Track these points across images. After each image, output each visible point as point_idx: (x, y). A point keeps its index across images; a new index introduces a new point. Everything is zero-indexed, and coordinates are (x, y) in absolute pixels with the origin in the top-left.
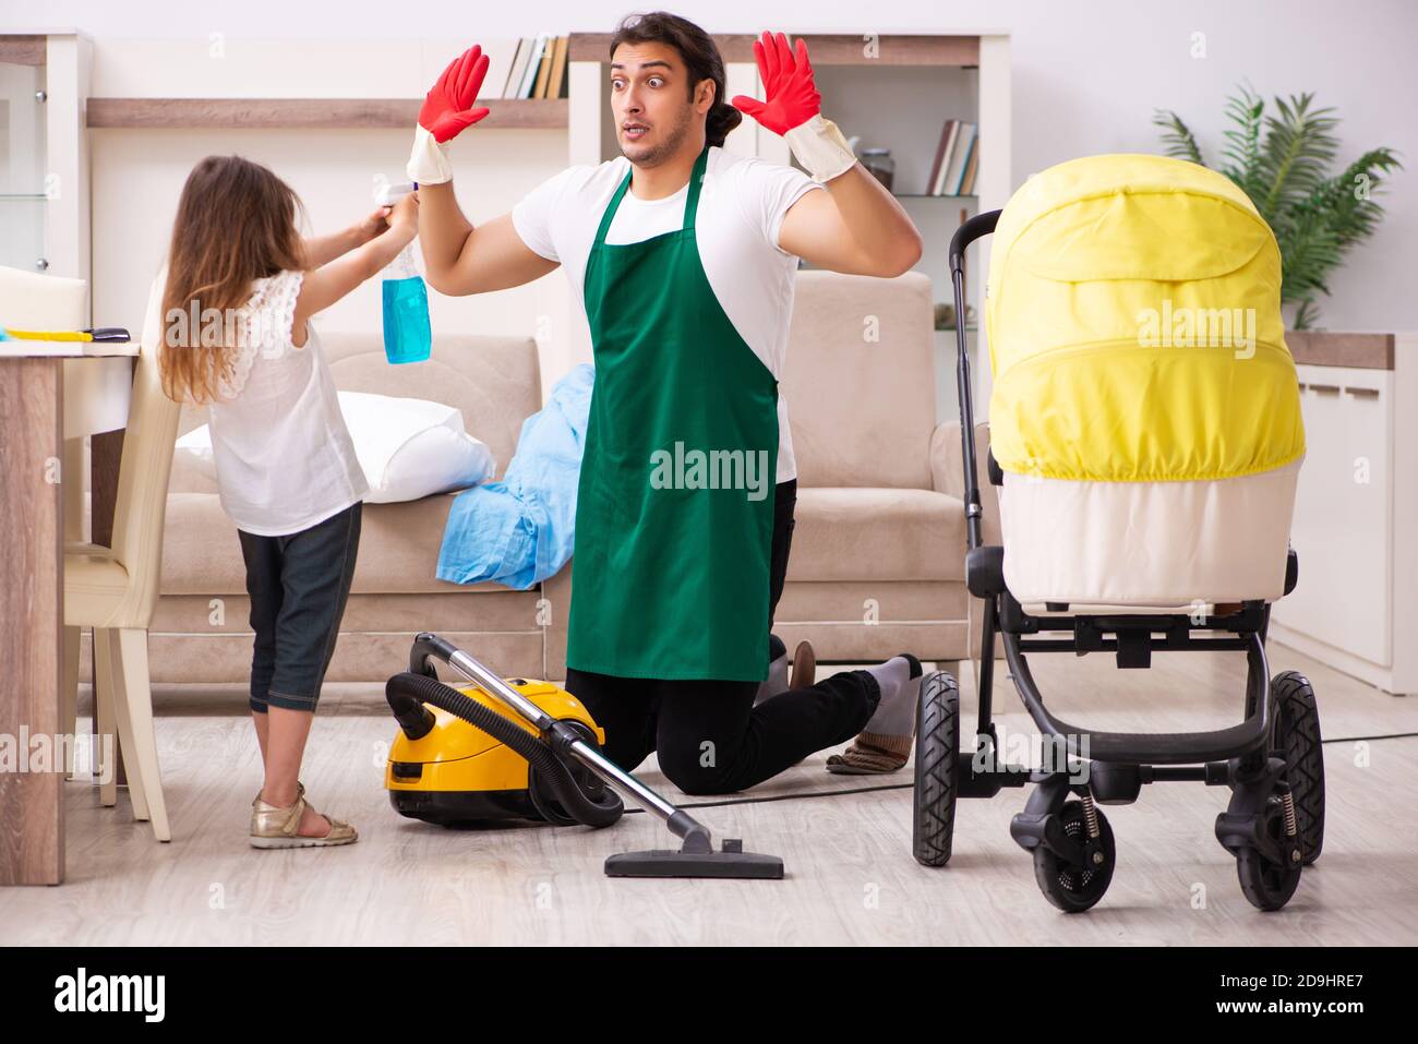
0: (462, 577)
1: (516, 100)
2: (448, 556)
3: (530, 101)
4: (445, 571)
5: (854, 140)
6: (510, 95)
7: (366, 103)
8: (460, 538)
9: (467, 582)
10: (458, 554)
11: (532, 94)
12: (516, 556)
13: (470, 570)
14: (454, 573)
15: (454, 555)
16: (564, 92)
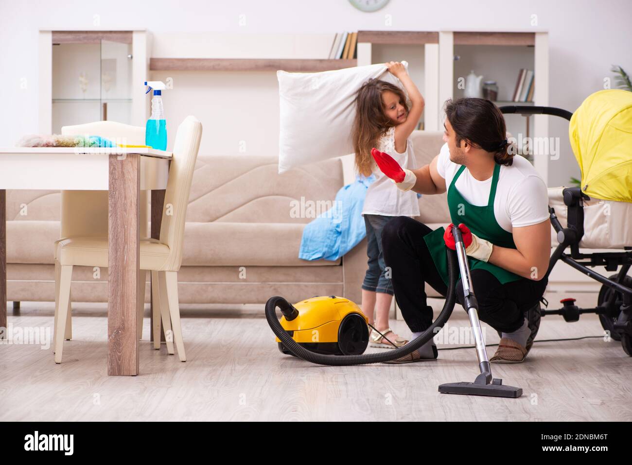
0: (310, 257)
1: (335, 60)
2: (304, 249)
3: (341, 60)
4: (303, 255)
5: (481, 77)
6: (332, 57)
7: (270, 60)
8: (309, 240)
9: (313, 260)
10: (308, 248)
11: (341, 57)
12: (333, 246)
13: (314, 254)
14: (307, 256)
15: (306, 248)
16: (355, 56)
